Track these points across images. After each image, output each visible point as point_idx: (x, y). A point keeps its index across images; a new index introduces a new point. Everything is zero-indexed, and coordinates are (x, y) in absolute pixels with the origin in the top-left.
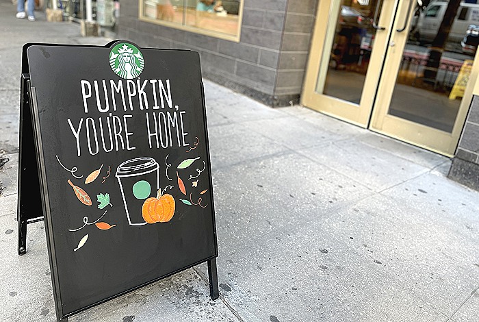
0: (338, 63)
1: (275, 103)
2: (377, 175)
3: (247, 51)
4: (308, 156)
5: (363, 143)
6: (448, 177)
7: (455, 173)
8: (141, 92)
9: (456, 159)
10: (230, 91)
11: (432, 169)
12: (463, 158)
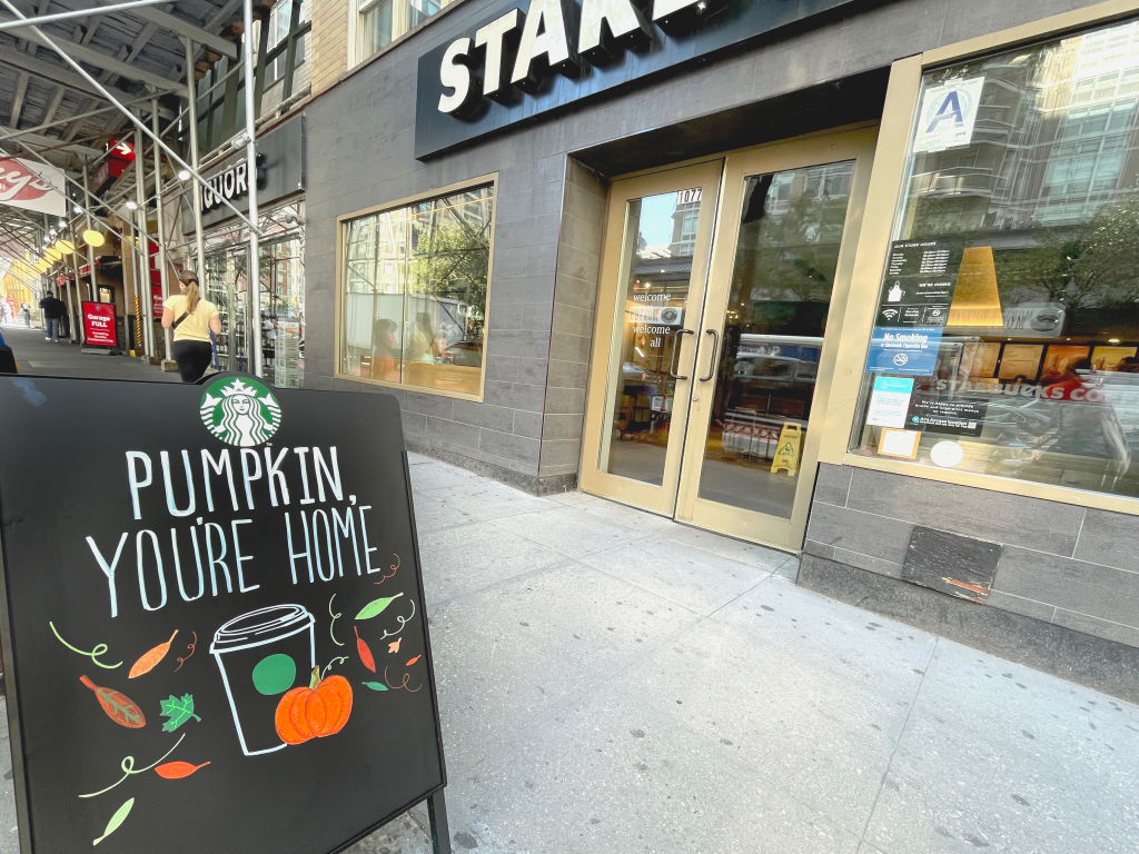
0: (623, 432)
1: (541, 488)
2: (701, 589)
3: (496, 415)
4: (596, 566)
5: (672, 540)
6: (796, 583)
7: (806, 576)
8: (272, 471)
9: (805, 556)
10: (473, 474)
11: (774, 573)
12: (814, 553)
